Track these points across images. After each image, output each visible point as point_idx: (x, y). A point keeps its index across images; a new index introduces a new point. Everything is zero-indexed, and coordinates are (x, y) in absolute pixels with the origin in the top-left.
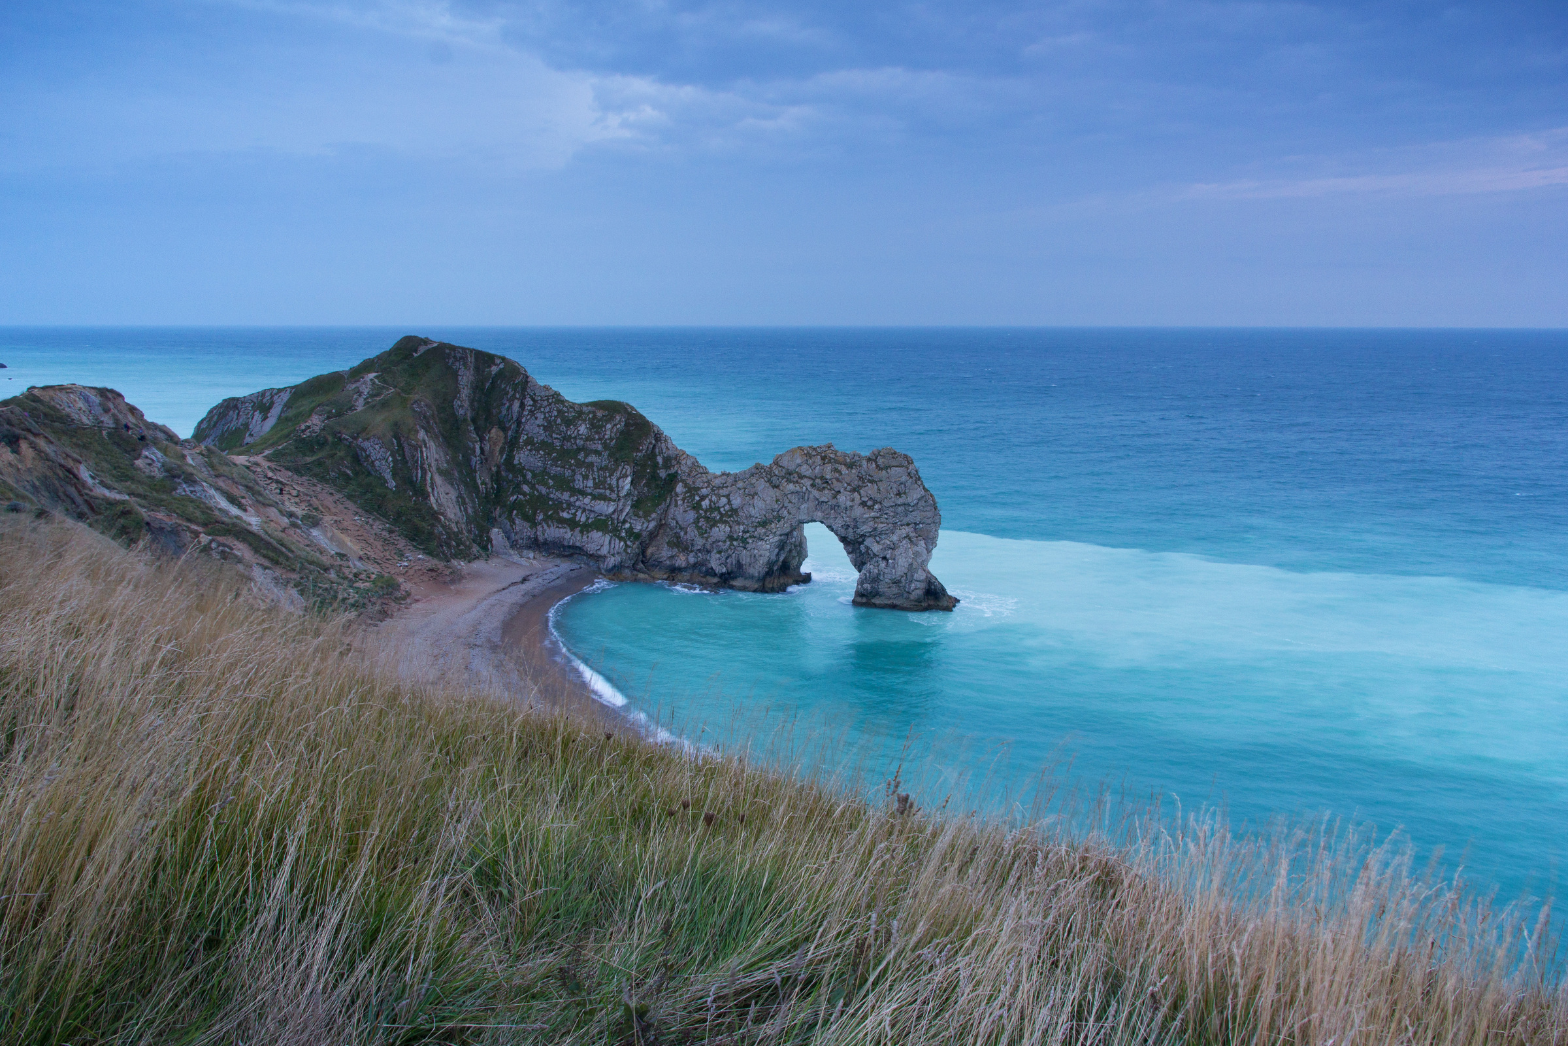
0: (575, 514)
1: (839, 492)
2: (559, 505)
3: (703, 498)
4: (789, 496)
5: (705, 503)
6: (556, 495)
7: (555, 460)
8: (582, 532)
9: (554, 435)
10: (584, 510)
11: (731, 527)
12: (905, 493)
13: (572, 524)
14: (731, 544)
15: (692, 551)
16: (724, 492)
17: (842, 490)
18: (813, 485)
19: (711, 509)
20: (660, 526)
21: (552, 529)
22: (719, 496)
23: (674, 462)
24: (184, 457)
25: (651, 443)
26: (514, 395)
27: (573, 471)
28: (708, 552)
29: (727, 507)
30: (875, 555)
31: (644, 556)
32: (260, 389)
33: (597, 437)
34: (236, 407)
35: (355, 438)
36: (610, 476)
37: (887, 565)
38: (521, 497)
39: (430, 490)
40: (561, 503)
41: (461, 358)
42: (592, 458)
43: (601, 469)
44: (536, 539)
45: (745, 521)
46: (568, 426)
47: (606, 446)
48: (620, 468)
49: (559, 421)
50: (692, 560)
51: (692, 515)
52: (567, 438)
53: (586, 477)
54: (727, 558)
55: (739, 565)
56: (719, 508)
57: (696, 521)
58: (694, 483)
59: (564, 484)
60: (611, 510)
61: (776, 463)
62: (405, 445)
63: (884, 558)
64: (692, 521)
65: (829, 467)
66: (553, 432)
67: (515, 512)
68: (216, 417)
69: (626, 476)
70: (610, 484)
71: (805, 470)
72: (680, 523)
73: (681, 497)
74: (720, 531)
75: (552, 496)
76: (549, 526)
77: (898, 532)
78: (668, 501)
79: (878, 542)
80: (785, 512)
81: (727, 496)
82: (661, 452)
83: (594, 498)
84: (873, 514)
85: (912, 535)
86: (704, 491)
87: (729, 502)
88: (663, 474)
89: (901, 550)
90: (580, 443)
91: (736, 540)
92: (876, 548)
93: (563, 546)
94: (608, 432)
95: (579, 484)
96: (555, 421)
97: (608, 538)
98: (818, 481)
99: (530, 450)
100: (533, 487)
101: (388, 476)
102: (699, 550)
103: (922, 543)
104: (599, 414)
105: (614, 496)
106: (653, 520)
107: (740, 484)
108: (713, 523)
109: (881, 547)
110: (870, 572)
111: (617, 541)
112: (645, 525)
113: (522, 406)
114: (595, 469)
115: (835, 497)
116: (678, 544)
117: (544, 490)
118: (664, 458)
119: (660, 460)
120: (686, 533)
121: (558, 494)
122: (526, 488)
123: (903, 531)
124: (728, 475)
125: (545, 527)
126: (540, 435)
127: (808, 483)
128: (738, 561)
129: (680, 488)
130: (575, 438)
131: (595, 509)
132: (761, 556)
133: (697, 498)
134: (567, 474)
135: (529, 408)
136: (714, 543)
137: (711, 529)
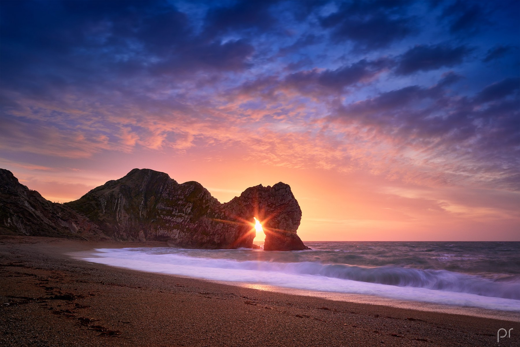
0: (170, 224)
2: (166, 222)
3: (216, 214)
4: (244, 207)
5: (216, 216)
7: (168, 205)
8: (171, 230)
10: (173, 222)
11: (223, 224)
12: (284, 199)
13: (169, 228)
14: (223, 231)
15: (209, 235)
16: (223, 210)
17: (262, 202)
18: (252, 201)
20: (199, 226)
22: (221, 212)
23: (209, 201)
25: (202, 195)
26: (162, 184)
27: (173, 208)
28: (215, 235)
33: (183, 194)
35: (99, 198)
36: (184, 208)
38: (155, 220)
39: (118, 214)
40: (167, 220)
41: (147, 173)
42: (180, 202)
43: (182, 205)
44: (156, 235)
46: (175, 192)
47: (184, 197)
48: (188, 204)
49: (173, 191)
50: (209, 239)
52: (174, 196)
53: (176, 209)
54: (220, 237)
55: (225, 239)
58: (214, 208)
59: (170, 213)
60: (182, 220)
61: (242, 195)
62: (113, 198)
66: (171, 195)
69: (189, 207)
70: (183, 211)
72: (206, 224)
75: (164, 218)
76: (161, 230)
77: (281, 216)
81: (224, 212)
82: (205, 198)
83: (178, 217)
84: (272, 210)
85: (286, 217)
86: (217, 211)
87: (225, 214)
88: (204, 206)
90: (177, 197)
93: (164, 237)
94: (187, 192)
95: (174, 213)
97: (179, 231)
99: (162, 203)
100: (159, 216)
101: (104, 209)
102: (211, 235)
103: (290, 220)
104: (186, 186)
106: (197, 223)
107: (229, 206)
111: (182, 233)
113: (163, 188)
114: (180, 206)
117: (162, 216)
119: (204, 201)
120: (208, 228)
121: (167, 217)
123: (283, 215)
124: (226, 203)
125: (160, 230)
126: (166, 197)
128: (224, 237)
129: (209, 211)
131: (177, 221)
132: (232, 234)
133: (214, 214)
134: (171, 209)
135: (165, 188)
136: (217, 230)
137: (216, 225)
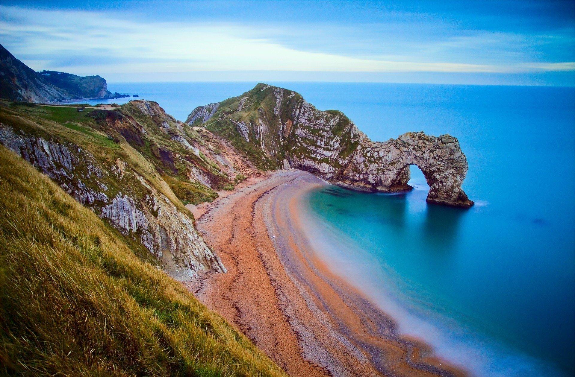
0: (316, 156)
1: (424, 152)
2: (310, 152)
3: (368, 152)
4: (403, 153)
5: (369, 154)
6: (310, 147)
7: (310, 133)
8: (318, 163)
9: (311, 124)
10: (320, 154)
11: (378, 165)
12: (453, 154)
13: (315, 159)
14: (378, 172)
15: (362, 174)
16: (377, 150)
17: (426, 152)
18: (414, 149)
19: (371, 157)
20: (350, 162)
21: (307, 161)
22: (375, 151)
23: (357, 136)
24: (176, 127)
25: (349, 128)
26: (297, 107)
27: (317, 138)
28: (368, 174)
29: (377, 156)
30: (437, 180)
31: (342, 174)
32: (209, 104)
33: (327, 125)
34: (201, 110)
35: (236, 122)
36: (331, 141)
37: (442, 185)
38: (296, 147)
39: (261, 143)
40: (311, 151)
41: (278, 92)
42: (324, 133)
43: (328, 138)
44: (301, 165)
45: (384, 162)
46: (316, 120)
47: (331, 129)
48: (335, 138)
49: (313, 118)
50: (361, 177)
51: (363, 159)
52: (316, 125)
53: (322, 141)
54: (376, 177)
55: (381, 181)
56: (374, 156)
57: (364, 161)
58: (365, 145)
59: (313, 143)
60: (330, 155)
61: (399, 139)
62: (254, 125)
63: (442, 182)
64: (362, 161)
65: (421, 141)
66: (311, 122)
67: (294, 153)
68: (194, 114)
69: (337, 141)
70: (331, 144)
71: (411, 142)
72: (358, 162)
73: (359, 151)
74: (374, 166)
75: (308, 148)
76: (306, 160)
77: (448, 171)
78: (354, 152)
79: (439, 175)
80: (401, 160)
81: (378, 152)
82: (353, 132)
83: (325, 149)
84: (438, 163)
85: (454, 172)
86: (369, 149)
87: (379, 154)
88: (353, 141)
89: (449, 179)
90: (321, 127)
91: (380, 170)
92: (438, 177)
93: (311, 168)
94: (332, 123)
95: (319, 144)
96: (312, 118)
97: (328, 166)
98: (416, 147)
99: (302, 129)
100: (301, 144)
101: (247, 137)
102: (365, 174)
103: (459, 176)
104: (329, 115)
105: (332, 149)
106: (347, 159)
107: (384, 147)
108: (371, 162)
109: (440, 177)
110: (434, 188)
111: (332, 167)
112: (344, 162)
113: (300, 111)
114: (326, 138)
115: (422, 154)
116: (356, 170)
117: (305, 145)
118: (353, 135)
119: (352, 135)
120: (360, 166)
121: (311, 147)
122: (299, 144)
123: (451, 171)
124: (379, 143)
126: (306, 123)
127: (411, 148)
128: (380, 179)
129: (359, 147)
130: (319, 125)
131: (324, 154)
132: (389, 177)
133: (365, 152)
134: (315, 139)
135: (303, 112)
136: (371, 170)
137: (370, 165)
